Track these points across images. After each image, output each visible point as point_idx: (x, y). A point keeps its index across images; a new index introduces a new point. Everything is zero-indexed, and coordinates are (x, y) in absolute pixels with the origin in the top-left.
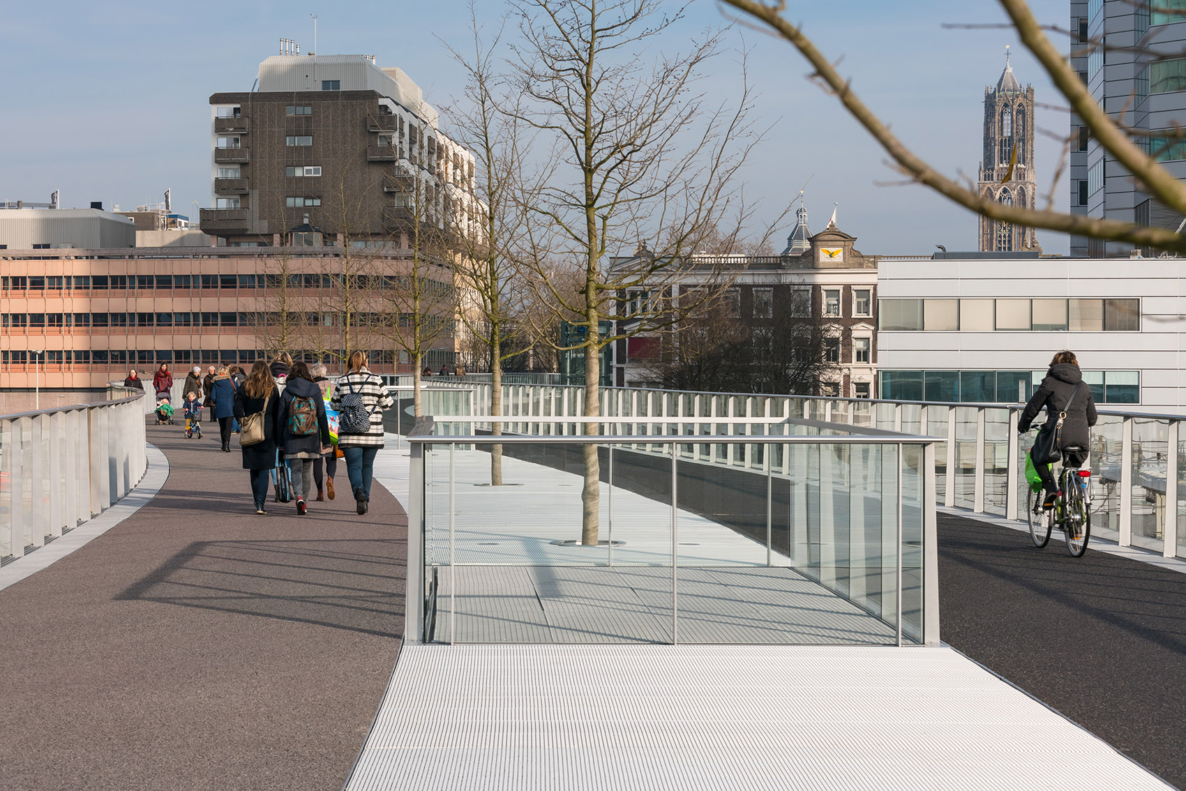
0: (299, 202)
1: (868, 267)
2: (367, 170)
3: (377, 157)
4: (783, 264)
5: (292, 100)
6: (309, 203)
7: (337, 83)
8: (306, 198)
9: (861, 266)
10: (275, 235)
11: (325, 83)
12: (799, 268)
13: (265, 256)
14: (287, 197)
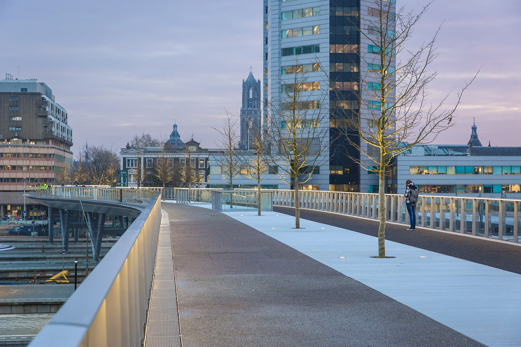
0: (14, 129)
1: (204, 152)
2: (38, 119)
3: (41, 115)
4: (177, 151)
5: (11, 95)
6: (17, 129)
7: (26, 89)
8: (16, 127)
9: (201, 152)
10: (5, 140)
11: (22, 89)
12: (182, 153)
13: (3, 147)
14: (9, 127)
